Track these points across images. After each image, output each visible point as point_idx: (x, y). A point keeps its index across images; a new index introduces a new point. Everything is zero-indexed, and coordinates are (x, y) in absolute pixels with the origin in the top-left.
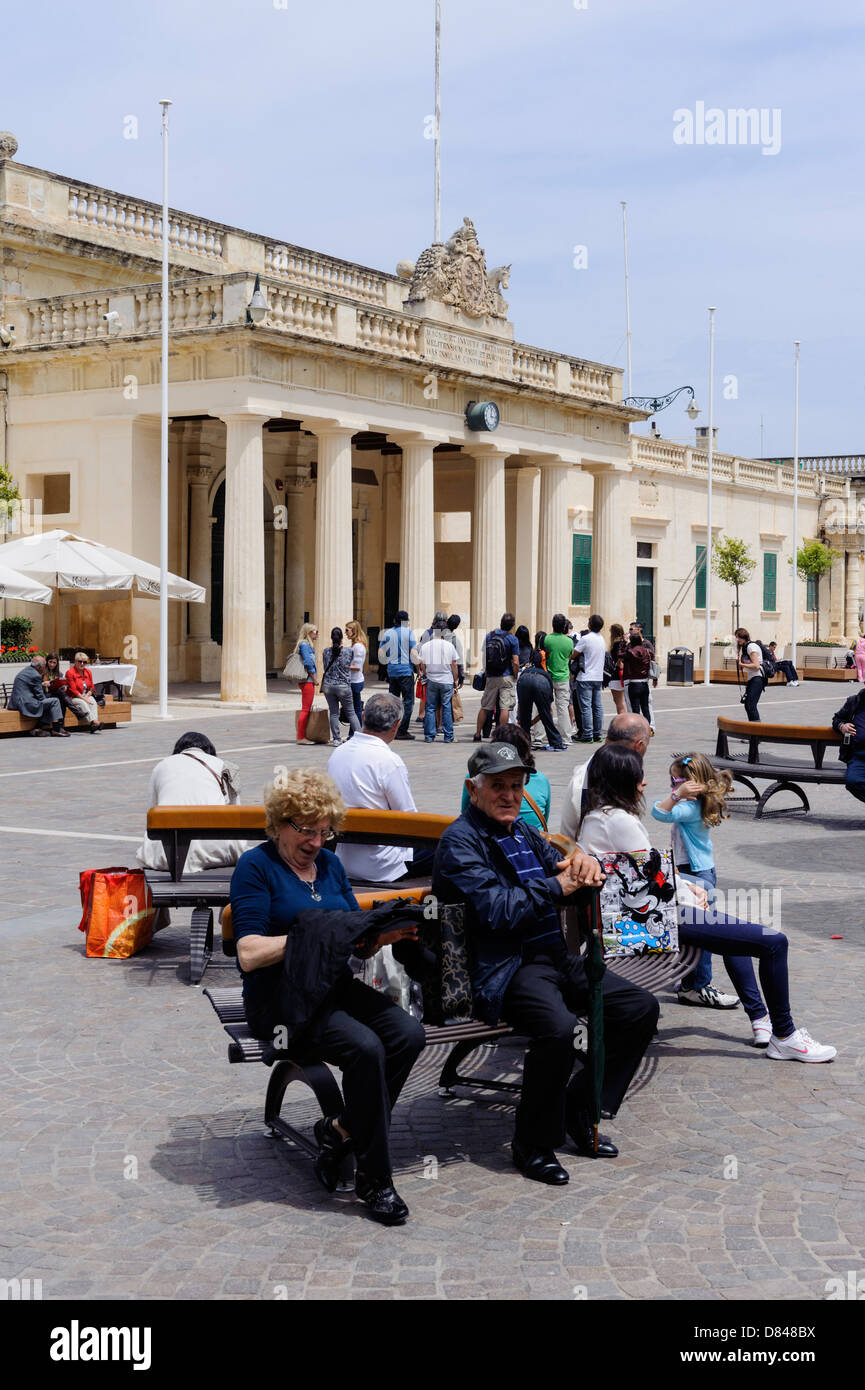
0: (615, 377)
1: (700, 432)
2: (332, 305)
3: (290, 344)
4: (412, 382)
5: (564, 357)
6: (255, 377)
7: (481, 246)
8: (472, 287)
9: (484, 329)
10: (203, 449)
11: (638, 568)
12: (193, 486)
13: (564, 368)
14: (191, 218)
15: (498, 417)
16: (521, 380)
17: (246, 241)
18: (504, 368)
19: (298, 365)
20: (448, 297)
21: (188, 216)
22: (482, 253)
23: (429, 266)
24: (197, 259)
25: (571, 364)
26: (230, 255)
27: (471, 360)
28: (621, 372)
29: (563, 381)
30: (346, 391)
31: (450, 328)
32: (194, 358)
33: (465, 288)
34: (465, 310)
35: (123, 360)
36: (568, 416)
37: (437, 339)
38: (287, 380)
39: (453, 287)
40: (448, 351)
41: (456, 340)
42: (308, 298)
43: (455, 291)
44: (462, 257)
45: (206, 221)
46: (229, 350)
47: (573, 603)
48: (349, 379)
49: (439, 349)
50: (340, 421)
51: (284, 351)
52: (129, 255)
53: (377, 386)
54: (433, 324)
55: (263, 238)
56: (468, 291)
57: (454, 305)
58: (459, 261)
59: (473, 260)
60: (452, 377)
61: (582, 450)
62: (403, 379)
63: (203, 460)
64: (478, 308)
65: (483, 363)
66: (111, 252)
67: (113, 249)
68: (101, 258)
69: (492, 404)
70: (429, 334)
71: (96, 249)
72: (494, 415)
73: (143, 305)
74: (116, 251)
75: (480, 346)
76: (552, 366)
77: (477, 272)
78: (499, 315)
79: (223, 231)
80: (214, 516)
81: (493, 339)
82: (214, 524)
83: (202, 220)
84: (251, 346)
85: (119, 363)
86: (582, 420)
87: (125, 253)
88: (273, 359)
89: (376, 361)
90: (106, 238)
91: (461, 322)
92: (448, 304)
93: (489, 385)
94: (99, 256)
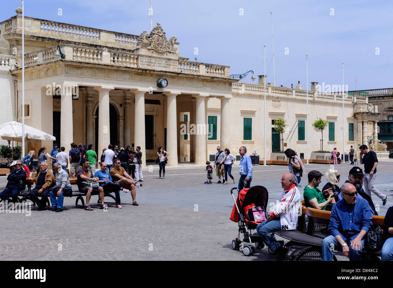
0: (226, 69)
1: (312, 84)
2: (100, 52)
3: (78, 64)
4: (134, 74)
5: (202, 64)
6: (67, 75)
7: (164, 31)
8: (159, 44)
9: (165, 56)
10: (89, 96)
11: (272, 128)
12: (88, 107)
13: (202, 67)
14: (86, 28)
15: (167, 83)
16: (181, 71)
17: (108, 33)
18: (174, 68)
19: (85, 71)
20: (149, 48)
21: (85, 27)
22: (164, 33)
23: (141, 38)
24: (88, 40)
25: (206, 65)
26: (101, 38)
27: (158, 66)
28: (229, 67)
29: (203, 71)
30: (105, 78)
31: (150, 57)
32: (53, 70)
33: (156, 44)
34: (156, 51)
35: (39, 71)
36: (204, 82)
37: (145, 60)
38: (80, 75)
39: (152, 44)
40: (149, 64)
41: (153, 60)
42: (90, 51)
43: (152, 46)
44: (155, 35)
45: (92, 29)
46: (60, 67)
47: (244, 140)
48: (106, 74)
49: (145, 63)
50: (102, 86)
51: (78, 67)
52: (60, 40)
53: (118, 76)
54: (143, 56)
55: (114, 32)
56: (158, 45)
57: (152, 50)
58: (154, 36)
59: (159, 36)
60: (148, 72)
61: (210, 92)
62: (130, 73)
63: (89, 99)
64: (162, 50)
65: (165, 67)
66: (52, 39)
67: (53, 39)
68: (50, 42)
69: (164, 79)
70: (141, 59)
71: (47, 39)
72: (166, 82)
73: (45, 55)
74: (54, 39)
75: (164, 62)
76: (197, 66)
77: (161, 39)
78: (171, 52)
79: (100, 31)
80: (96, 115)
81: (169, 59)
82: (96, 118)
83: (90, 28)
84: (65, 66)
85: (39, 72)
86: (210, 83)
87: (58, 40)
88: (75, 69)
89: (116, 68)
90: (54, 35)
91: (155, 55)
92: (149, 50)
93: (165, 74)
94: (49, 41)
